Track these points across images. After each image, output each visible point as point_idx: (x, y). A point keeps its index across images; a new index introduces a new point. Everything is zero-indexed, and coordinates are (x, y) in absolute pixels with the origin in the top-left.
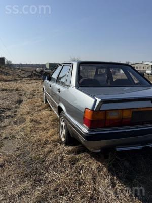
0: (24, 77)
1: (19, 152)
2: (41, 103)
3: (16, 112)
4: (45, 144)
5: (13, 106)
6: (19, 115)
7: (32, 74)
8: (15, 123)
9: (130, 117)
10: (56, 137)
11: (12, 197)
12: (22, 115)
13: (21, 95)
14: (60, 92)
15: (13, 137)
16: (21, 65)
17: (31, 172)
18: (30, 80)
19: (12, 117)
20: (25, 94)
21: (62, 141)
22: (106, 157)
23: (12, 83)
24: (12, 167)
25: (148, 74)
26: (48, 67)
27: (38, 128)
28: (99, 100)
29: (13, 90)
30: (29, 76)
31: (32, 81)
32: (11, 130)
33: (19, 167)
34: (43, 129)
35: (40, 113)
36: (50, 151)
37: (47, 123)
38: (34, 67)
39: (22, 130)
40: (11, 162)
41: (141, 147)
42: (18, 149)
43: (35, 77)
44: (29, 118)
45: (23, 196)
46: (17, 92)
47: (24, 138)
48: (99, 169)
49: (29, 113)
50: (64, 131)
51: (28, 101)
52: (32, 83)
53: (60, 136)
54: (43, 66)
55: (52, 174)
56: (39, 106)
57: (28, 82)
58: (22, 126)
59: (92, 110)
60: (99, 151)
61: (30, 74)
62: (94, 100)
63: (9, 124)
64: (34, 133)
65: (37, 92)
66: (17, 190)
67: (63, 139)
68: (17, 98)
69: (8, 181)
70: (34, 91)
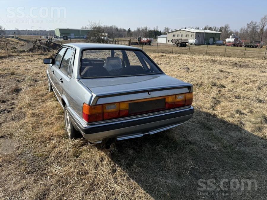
0: (24, 51)
1: (19, 152)
2: (45, 92)
3: (13, 104)
4: (50, 139)
5: (9, 97)
6: (17, 109)
7: (34, 47)
8: (13, 119)
9: (128, 108)
10: (62, 132)
11: (14, 192)
12: (21, 108)
13: (18, 81)
14: (62, 82)
15: (11, 135)
16: (18, 31)
17: (33, 169)
18: (32, 56)
19: (9, 112)
20: (24, 79)
21: (68, 136)
22: (108, 147)
23: (6, 60)
24: (12, 166)
25: (192, 44)
26: (58, 34)
27: (41, 123)
28: (94, 96)
29: (7, 74)
30: (31, 50)
31: (36, 57)
32: (8, 127)
33: (19, 166)
34: (47, 124)
35: (44, 105)
36: (54, 147)
37: (52, 116)
38: (38, 35)
39: (22, 127)
40: (10, 162)
41: (141, 135)
42: (18, 148)
43: (40, 51)
44: (29, 112)
45: (25, 190)
46: (13, 76)
47: (24, 135)
48: (102, 159)
49: (30, 105)
50: (69, 124)
51: (29, 89)
52: (35, 60)
53: (66, 130)
54: (52, 33)
55: (56, 169)
56: (43, 96)
57: (30, 58)
58: (22, 122)
59: (89, 105)
60: (101, 142)
61: (32, 47)
62: (91, 95)
63: (5, 121)
64: (37, 129)
65: (41, 75)
66: (18, 186)
67: (69, 134)
68: (14, 85)
69: (8, 179)
70: (37, 74)
